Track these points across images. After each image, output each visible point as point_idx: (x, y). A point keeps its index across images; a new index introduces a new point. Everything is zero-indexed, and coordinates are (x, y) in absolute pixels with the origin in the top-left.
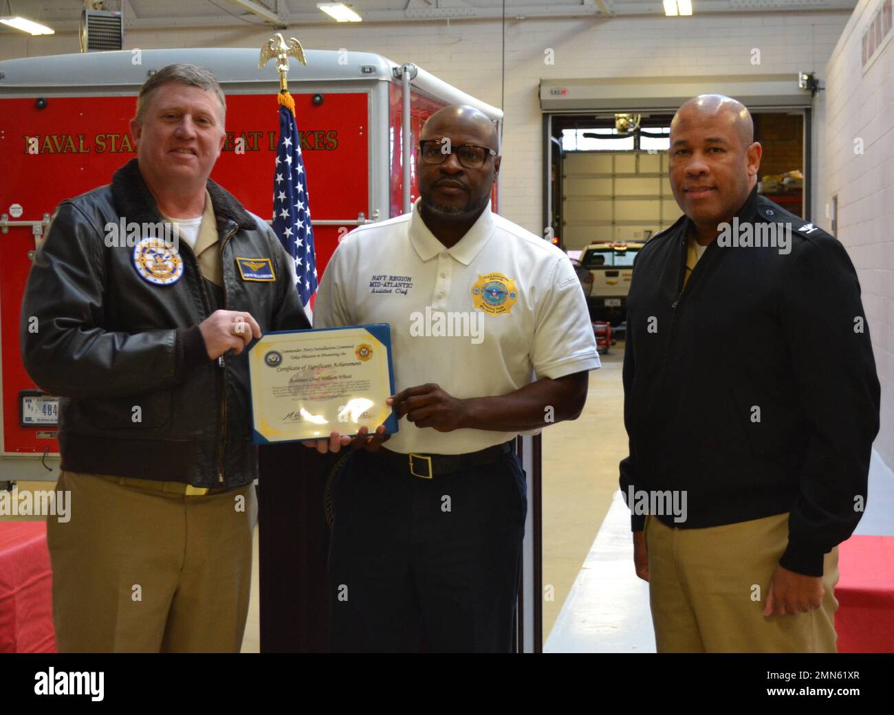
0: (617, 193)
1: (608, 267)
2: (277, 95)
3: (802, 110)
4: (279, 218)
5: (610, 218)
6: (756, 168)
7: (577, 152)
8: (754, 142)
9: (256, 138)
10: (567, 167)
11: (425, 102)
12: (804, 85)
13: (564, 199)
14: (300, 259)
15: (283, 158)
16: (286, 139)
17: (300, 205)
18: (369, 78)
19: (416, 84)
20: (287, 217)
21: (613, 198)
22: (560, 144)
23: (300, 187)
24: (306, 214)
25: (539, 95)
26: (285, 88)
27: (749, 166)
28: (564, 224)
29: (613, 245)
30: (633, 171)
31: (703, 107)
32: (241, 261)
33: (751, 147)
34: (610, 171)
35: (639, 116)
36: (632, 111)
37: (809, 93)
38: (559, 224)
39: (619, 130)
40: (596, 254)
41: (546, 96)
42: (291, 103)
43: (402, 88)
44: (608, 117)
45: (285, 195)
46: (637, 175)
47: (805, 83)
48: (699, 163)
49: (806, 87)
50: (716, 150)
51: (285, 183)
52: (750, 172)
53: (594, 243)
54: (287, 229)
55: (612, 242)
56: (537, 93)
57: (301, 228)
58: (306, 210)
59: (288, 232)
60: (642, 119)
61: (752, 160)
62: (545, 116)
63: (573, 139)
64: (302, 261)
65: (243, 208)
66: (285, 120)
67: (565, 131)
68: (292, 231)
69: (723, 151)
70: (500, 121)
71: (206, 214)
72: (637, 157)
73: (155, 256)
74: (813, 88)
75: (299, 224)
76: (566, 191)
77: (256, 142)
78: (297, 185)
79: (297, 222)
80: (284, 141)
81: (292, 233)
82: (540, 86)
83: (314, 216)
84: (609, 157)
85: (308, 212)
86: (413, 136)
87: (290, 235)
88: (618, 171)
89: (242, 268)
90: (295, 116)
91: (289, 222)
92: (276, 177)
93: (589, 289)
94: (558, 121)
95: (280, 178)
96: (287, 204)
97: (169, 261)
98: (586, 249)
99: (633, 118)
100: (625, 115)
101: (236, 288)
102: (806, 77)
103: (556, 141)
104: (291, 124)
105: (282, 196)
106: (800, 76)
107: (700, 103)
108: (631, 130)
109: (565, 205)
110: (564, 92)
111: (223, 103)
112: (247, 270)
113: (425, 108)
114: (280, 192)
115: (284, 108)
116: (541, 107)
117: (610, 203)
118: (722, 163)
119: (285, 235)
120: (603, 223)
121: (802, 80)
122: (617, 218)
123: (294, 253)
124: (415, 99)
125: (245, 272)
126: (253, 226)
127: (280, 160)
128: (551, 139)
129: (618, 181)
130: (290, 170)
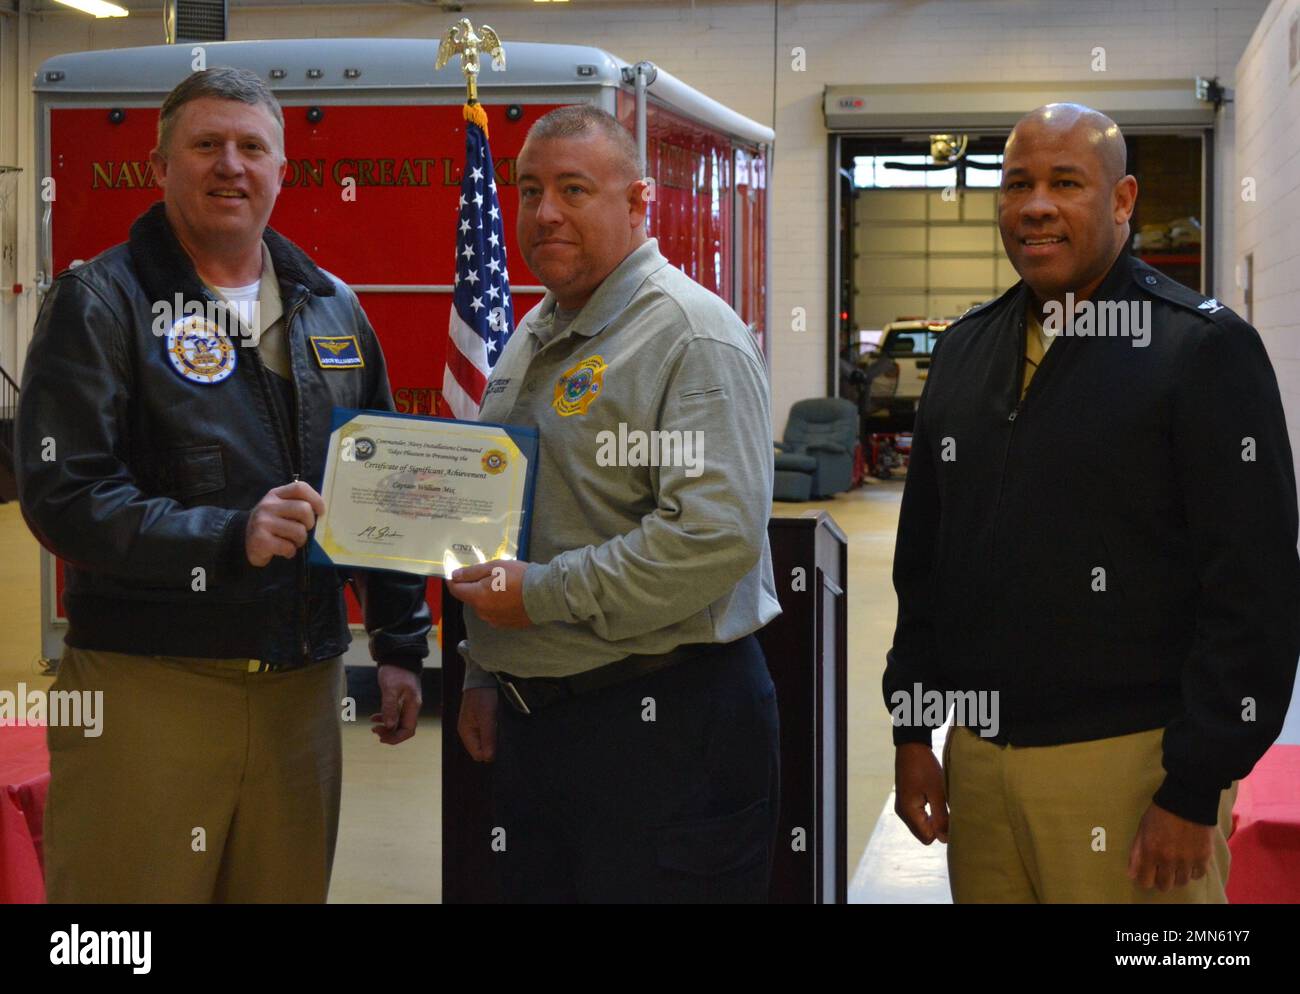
0: (933, 248)
1: (919, 355)
2: (463, 107)
3: (1200, 130)
4: (464, 284)
5: (922, 284)
6: (1128, 213)
7: (875, 189)
8: (1127, 174)
9: (424, 168)
10: (860, 212)
11: (666, 117)
12: (1203, 95)
13: (856, 256)
14: (494, 342)
15: (471, 197)
16: (475, 170)
17: (494, 265)
18: (587, 82)
19: (655, 92)
20: (475, 282)
21: (927, 255)
22: (850, 178)
23: (494, 239)
24: (503, 277)
25: (823, 108)
26: (474, 96)
27: (1117, 209)
28: (856, 292)
29: (927, 323)
30: (955, 216)
31: (1051, 120)
32: (316, 341)
33: (1122, 181)
34: (922, 217)
35: (965, 139)
36: (954, 131)
37: (1211, 107)
38: (849, 293)
39: (936, 158)
40: (902, 336)
41: (833, 109)
42: (482, 118)
43: (635, 98)
44: (920, 139)
45: (473, 250)
46: (961, 222)
47: (1205, 92)
48: (1041, 201)
49: (1205, 98)
50: (1067, 183)
51: (473, 231)
52: (1119, 219)
53: (900, 320)
54: (475, 299)
55: (925, 319)
56: (821, 103)
57: (495, 298)
58: (502, 271)
59: (477, 303)
60: (969, 143)
61: (1122, 200)
62: (832, 138)
63: (869, 171)
64: (496, 346)
65: (315, 265)
66: (474, 143)
67: (858, 160)
68: (482, 302)
69: (1077, 185)
70: (771, 145)
71: (265, 277)
72: (962, 196)
73: (196, 343)
74: (1216, 99)
75: (493, 292)
76: (859, 247)
77: (424, 173)
78: (490, 236)
79: (489, 289)
80: (472, 172)
81: (482, 305)
82: (824, 94)
83: (513, 280)
84: (921, 197)
85: (505, 275)
86: (649, 166)
87: (480, 308)
88: (934, 216)
89: (319, 350)
90: (487, 137)
91: (478, 290)
92: (461, 225)
93: (893, 387)
94: (849, 144)
95: (465, 226)
96: (477, 263)
97: (216, 348)
98: (887, 329)
99: (956, 141)
100: (945, 137)
101: (312, 381)
102: (1206, 84)
103: (845, 173)
104: (482, 149)
105: (469, 252)
106: (1198, 83)
107: (1048, 115)
108: (953, 158)
109: (858, 265)
110: (859, 104)
111: (279, 119)
112: (326, 354)
113: (667, 125)
114: (466, 246)
115: (472, 126)
116: (826, 124)
117: (922, 263)
118: (1075, 202)
119: (473, 308)
120: (912, 291)
121: (1202, 87)
122: (933, 285)
123: (485, 335)
124: (651, 112)
125: (323, 357)
126: (329, 290)
127: (466, 199)
128: (841, 171)
129: (934, 231)
130: (481, 214)
